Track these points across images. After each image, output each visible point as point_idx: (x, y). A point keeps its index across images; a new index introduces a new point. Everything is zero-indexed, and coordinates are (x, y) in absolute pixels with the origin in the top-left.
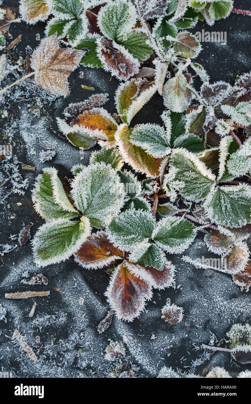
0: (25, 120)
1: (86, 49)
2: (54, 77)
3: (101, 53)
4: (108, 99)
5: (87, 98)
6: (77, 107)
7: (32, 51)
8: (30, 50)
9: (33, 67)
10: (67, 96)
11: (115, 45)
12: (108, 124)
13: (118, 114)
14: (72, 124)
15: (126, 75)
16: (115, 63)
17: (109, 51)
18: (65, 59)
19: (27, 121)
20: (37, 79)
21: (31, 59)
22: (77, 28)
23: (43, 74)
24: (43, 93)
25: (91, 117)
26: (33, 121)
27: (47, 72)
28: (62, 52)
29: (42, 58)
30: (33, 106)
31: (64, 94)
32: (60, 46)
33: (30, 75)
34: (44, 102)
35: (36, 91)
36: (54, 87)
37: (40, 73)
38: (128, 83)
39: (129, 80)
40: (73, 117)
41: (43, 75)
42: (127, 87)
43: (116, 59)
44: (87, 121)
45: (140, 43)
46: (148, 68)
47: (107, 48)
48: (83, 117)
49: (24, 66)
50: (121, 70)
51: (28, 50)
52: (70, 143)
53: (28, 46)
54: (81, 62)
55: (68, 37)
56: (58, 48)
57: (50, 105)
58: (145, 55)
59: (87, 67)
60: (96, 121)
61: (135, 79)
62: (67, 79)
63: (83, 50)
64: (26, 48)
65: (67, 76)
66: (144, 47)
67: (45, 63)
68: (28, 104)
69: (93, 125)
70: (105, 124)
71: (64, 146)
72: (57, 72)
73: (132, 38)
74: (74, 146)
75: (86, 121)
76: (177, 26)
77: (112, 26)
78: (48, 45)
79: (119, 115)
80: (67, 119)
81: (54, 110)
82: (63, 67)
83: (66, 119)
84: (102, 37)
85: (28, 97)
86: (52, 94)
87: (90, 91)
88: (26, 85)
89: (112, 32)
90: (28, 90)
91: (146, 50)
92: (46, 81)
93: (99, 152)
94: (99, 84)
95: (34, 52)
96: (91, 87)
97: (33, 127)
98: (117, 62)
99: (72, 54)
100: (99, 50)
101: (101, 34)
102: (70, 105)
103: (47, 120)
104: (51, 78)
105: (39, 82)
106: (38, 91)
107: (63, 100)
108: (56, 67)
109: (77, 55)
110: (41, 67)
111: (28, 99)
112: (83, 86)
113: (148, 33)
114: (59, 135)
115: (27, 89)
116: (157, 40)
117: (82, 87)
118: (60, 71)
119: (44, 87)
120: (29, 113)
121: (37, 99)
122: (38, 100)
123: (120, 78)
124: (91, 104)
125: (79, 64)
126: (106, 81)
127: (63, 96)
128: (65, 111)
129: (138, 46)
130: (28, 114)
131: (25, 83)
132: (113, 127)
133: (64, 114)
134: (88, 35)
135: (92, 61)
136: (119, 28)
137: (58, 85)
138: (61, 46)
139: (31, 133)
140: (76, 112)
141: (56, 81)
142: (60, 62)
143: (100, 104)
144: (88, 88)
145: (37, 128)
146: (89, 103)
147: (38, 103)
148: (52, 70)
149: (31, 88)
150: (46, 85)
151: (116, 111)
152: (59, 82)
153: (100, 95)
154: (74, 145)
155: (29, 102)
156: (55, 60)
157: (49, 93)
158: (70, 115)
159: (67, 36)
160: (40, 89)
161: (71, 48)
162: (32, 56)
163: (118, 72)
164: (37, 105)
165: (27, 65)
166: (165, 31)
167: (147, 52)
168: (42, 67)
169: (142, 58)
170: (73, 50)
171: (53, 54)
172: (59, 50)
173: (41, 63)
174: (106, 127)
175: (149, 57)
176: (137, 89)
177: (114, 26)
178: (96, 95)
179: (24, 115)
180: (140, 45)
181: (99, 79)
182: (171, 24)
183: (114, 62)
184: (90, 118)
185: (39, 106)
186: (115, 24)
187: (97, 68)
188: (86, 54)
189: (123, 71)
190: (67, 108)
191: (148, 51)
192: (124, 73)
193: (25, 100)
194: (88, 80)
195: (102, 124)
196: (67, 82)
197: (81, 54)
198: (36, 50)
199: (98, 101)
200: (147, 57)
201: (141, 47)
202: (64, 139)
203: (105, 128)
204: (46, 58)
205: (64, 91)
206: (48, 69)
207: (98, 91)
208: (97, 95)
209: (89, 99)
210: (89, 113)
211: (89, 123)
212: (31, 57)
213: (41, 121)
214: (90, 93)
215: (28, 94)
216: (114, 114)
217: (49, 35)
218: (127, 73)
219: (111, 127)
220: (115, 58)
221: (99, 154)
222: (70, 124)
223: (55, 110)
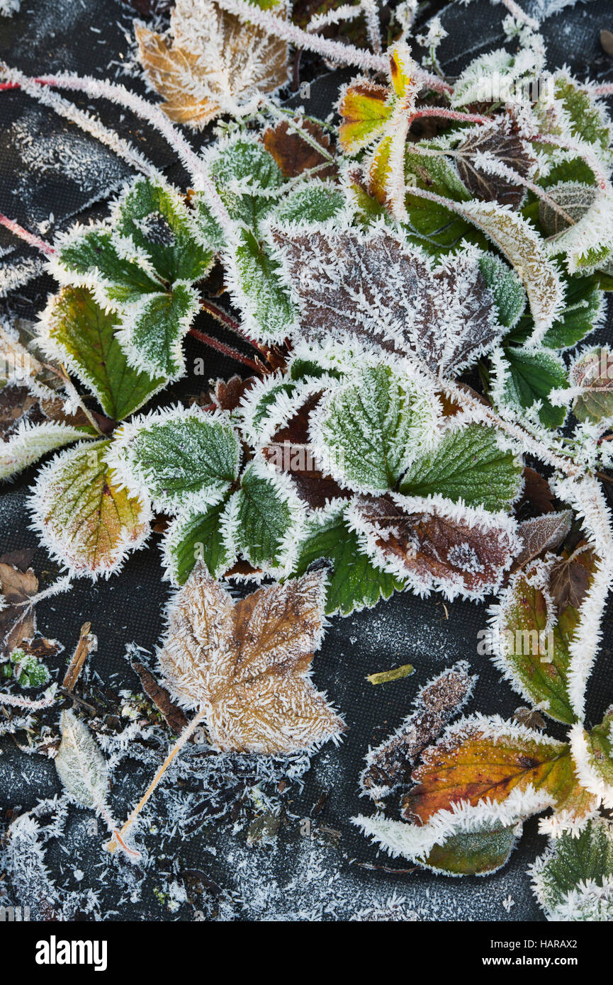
0: (253, 880)
1: (322, 561)
2: (268, 701)
3: (380, 551)
4: (475, 678)
5: (409, 709)
6: (393, 753)
7: (148, 655)
8: (142, 653)
9: (186, 703)
10: (341, 735)
11: (411, 504)
12: (518, 752)
13: (529, 706)
14: (407, 813)
15: (487, 575)
16: (431, 555)
17: (395, 531)
18: (272, 627)
19: (259, 882)
20: (223, 734)
21: (161, 682)
22: (257, 510)
23: (229, 706)
24: (262, 765)
25: (453, 759)
26: (277, 868)
27: (238, 696)
28: (249, 610)
29: (200, 660)
30: (249, 822)
31: (330, 735)
32: (233, 596)
33: (187, 732)
34: (277, 789)
35: (236, 770)
36: (285, 729)
37: (220, 710)
38: (509, 598)
39: (506, 584)
40: (398, 788)
41: (232, 711)
42: (514, 610)
43: (426, 542)
44: (447, 776)
45: (473, 456)
46: (539, 518)
47: (384, 524)
48: (429, 773)
49: (149, 712)
50: (466, 567)
51: (135, 660)
52: (441, 875)
53: (130, 647)
54: (328, 609)
55: (246, 556)
56: (232, 602)
57: (301, 790)
58: (507, 484)
59: (355, 612)
60: (476, 764)
61: (519, 572)
62: (310, 682)
63: (315, 568)
64: (126, 657)
65: (306, 674)
66: (490, 463)
67: (218, 671)
68: (231, 822)
69: (474, 780)
70: (508, 757)
71: (428, 895)
72: (271, 678)
73: (444, 456)
74: (457, 878)
75: (444, 780)
76: (553, 347)
77: (366, 452)
78: (196, 611)
79: (538, 707)
80: (384, 807)
81: (326, 800)
82: (282, 652)
83: (381, 810)
84: (355, 501)
85: (217, 802)
86: (294, 755)
87: (401, 680)
88: (191, 768)
89: (375, 469)
90: (205, 782)
91: (502, 468)
92: (251, 726)
93: (550, 857)
94: (420, 646)
95: (158, 656)
96: (398, 667)
97: (291, 886)
98: (435, 552)
99: (287, 601)
100: (369, 547)
101: (348, 494)
102: (370, 758)
103: (322, 843)
104: (262, 707)
105: (232, 738)
106: (243, 768)
107: (336, 755)
108: (261, 664)
109: (306, 594)
110: (211, 691)
111: (222, 811)
112: (372, 679)
113: (488, 416)
114: (388, 870)
115: (201, 781)
116: (522, 421)
117: (370, 683)
118: (278, 669)
119: (257, 746)
120: (253, 850)
121: (251, 792)
122: (256, 793)
123: (477, 595)
124: (432, 722)
125: (327, 618)
126: (436, 625)
127: (331, 741)
128: (362, 786)
129: (472, 469)
130: (249, 857)
131: (187, 766)
132: (537, 753)
133: (367, 797)
134: (312, 518)
135: (358, 587)
136: (389, 447)
137: (297, 715)
138: (236, 592)
139: (296, 910)
140: (402, 768)
141: (281, 707)
142: (261, 644)
143: (459, 706)
144: (393, 675)
145: (304, 886)
146: (424, 721)
147: (259, 805)
148: (250, 680)
149: (213, 769)
150: (261, 737)
151: (518, 700)
152: (294, 706)
153: (443, 675)
154: (454, 875)
155: (231, 818)
156: (241, 645)
157: (282, 756)
158: (385, 788)
159: (241, 554)
160: (245, 757)
161: (276, 585)
162: (160, 669)
163: (460, 579)
164: (261, 812)
165: (156, 706)
166: (523, 381)
167: (507, 472)
168: (216, 688)
169: (505, 498)
170: (285, 587)
171: (228, 630)
172: (237, 608)
173: (204, 677)
174: (517, 766)
175: (522, 482)
176: (544, 600)
177: (372, 448)
178: (430, 683)
179: (241, 865)
180: (476, 462)
181: (410, 630)
182: (534, 353)
183: (426, 553)
184: (452, 763)
185: (269, 812)
186: (374, 441)
187: (386, 599)
188: (331, 575)
189: (474, 567)
190: (363, 774)
191: (508, 467)
192: (478, 573)
193: (216, 816)
194: (378, 651)
195: (499, 761)
196: (317, 694)
197: (318, 582)
198: (161, 645)
199: (450, 700)
200: (517, 487)
201: (480, 467)
202: (411, 871)
203: (514, 769)
204: (214, 655)
205: (326, 725)
206: (236, 683)
207: (429, 668)
208: (434, 683)
209: (414, 707)
210: (439, 750)
211: (457, 780)
212: (159, 676)
213: (305, 856)
214: (408, 688)
215: (214, 796)
216: (518, 710)
217: (183, 579)
218: (487, 568)
219: (532, 756)
220: (421, 541)
221: (553, 861)
222: (403, 816)
223: (329, 797)
